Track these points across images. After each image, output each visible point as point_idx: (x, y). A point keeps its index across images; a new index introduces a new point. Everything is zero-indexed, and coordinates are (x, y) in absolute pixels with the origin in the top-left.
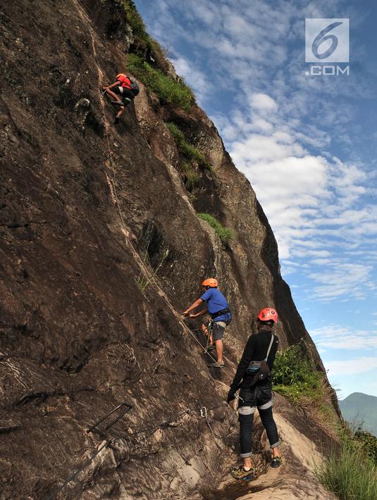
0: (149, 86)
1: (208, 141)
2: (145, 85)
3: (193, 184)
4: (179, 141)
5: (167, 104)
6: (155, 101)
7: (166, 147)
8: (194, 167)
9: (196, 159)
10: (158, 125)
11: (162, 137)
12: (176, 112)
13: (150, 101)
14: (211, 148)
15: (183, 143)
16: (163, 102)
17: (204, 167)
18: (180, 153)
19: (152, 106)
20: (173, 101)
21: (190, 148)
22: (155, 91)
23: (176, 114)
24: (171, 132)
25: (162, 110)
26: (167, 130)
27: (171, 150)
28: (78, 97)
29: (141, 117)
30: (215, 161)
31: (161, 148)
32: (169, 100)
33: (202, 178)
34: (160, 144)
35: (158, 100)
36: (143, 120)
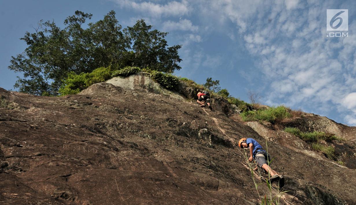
0: (259, 119)
1: (318, 124)
2: (257, 121)
3: (333, 155)
4: (299, 134)
5: (275, 121)
6: (268, 124)
7: (294, 143)
8: (323, 144)
9: (320, 138)
10: (279, 134)
11: (287, 140)
12: (284, 121)
13: (265, 126)
14: (325, 127)
15: (302, 134)
16: (273, 122)
17: (330, 139)
18: (306, 142)
19: (269, 127)
20: (277, 116)
21: (309, 134)
22: (264, 120)
23: (285, 123)
24: (290, 133)
25: (276, 126)
26: (287, 133)
27: (299, 143)
28: (197, 130)
29: (267, 138)
30: (335, 133)
31: (292, 146)
32: (274, 118)
33: (335, 148)
34: (289, 144)
35: (269, 123)
36: (269, 138)
